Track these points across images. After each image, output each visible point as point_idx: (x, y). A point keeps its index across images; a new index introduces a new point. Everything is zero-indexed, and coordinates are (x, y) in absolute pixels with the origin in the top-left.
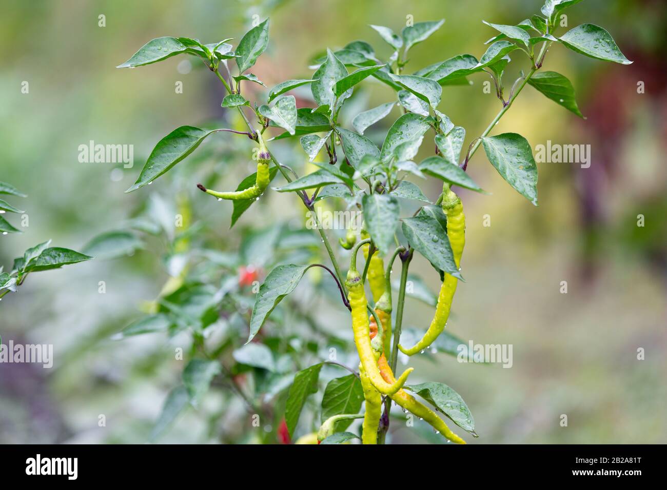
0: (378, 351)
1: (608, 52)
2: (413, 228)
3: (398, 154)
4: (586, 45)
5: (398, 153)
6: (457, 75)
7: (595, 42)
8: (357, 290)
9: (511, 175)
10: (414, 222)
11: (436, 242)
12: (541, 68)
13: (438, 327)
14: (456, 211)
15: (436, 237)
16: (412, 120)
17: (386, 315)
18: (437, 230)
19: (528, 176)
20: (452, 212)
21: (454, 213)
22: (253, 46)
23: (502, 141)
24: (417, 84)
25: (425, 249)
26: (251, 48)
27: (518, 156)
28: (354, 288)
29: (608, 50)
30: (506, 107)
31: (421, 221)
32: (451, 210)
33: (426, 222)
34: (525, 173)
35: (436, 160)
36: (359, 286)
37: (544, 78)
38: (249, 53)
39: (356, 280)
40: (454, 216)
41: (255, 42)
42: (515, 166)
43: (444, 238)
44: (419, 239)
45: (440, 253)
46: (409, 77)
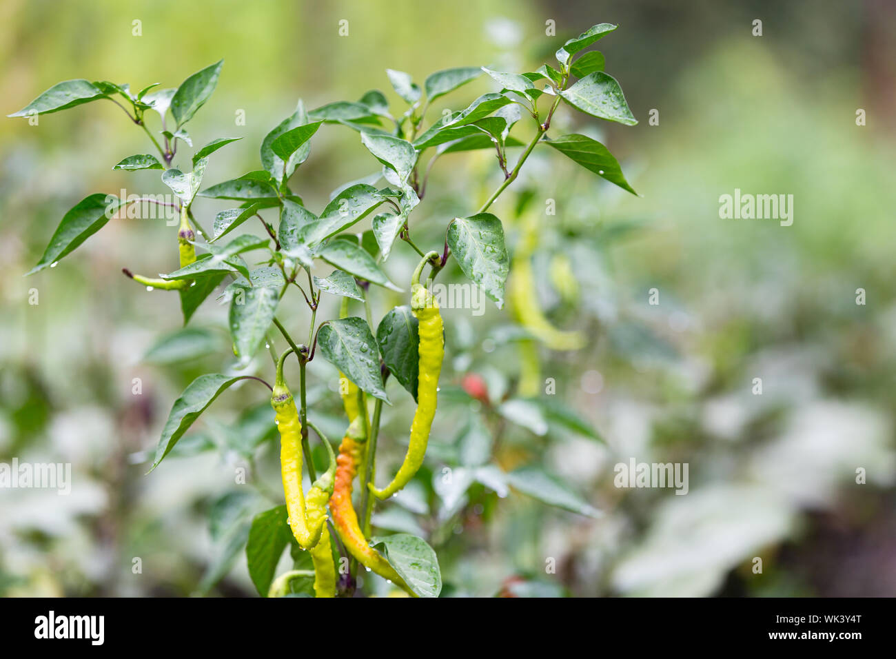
0: (325, 491)
1: (616, 109)
2: (341, 334)
3: (304, 237)
4: (594, 99)
5: (306, 234)
6: (444, 136)
7: (605, 95)
8: (283, 411)
9: (480, 268)
10: (342, 325)
11: (364, 352)
12: (549, 129)
13: (412, 463)
14: (426, 313)
15: (366, 346)
16: (364, 193)
17: (358, 445)
18: (367, 337)
19: (500, 270)
20: (422, 315)
21: (425, 317)
22: (198, 94)
23: (478, 224)
24: (392, 146)
25: (349, 361)
26: (194, 96)
27: (493, 243)
28: (279, 408)
29: (617, 106)
30: (508, 180)
31: (350, 324)
32: (420, 312)
33: (357, 326)
34: (497, 266)
35: (342, 245)
36: (286, 406)
37: (568, 143)
38: (192, 102)
39: (282, 398)
40: (425, 319)
41: (202, 89)
42: (488, 256)
43: (374, 347)
44: (343, 347)
45: (367, 367)
46: (382, 137)
